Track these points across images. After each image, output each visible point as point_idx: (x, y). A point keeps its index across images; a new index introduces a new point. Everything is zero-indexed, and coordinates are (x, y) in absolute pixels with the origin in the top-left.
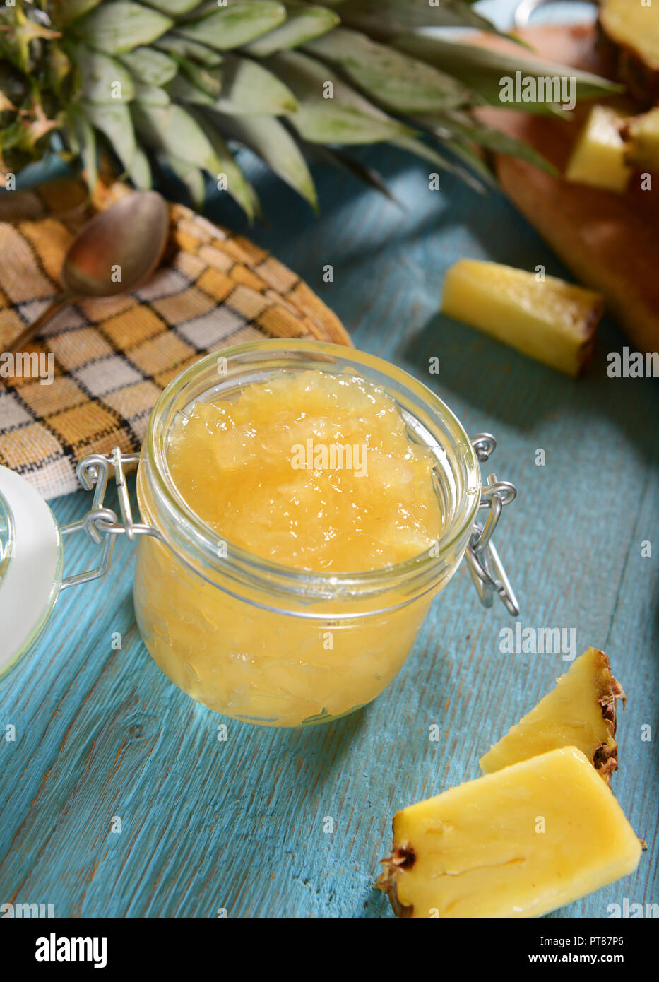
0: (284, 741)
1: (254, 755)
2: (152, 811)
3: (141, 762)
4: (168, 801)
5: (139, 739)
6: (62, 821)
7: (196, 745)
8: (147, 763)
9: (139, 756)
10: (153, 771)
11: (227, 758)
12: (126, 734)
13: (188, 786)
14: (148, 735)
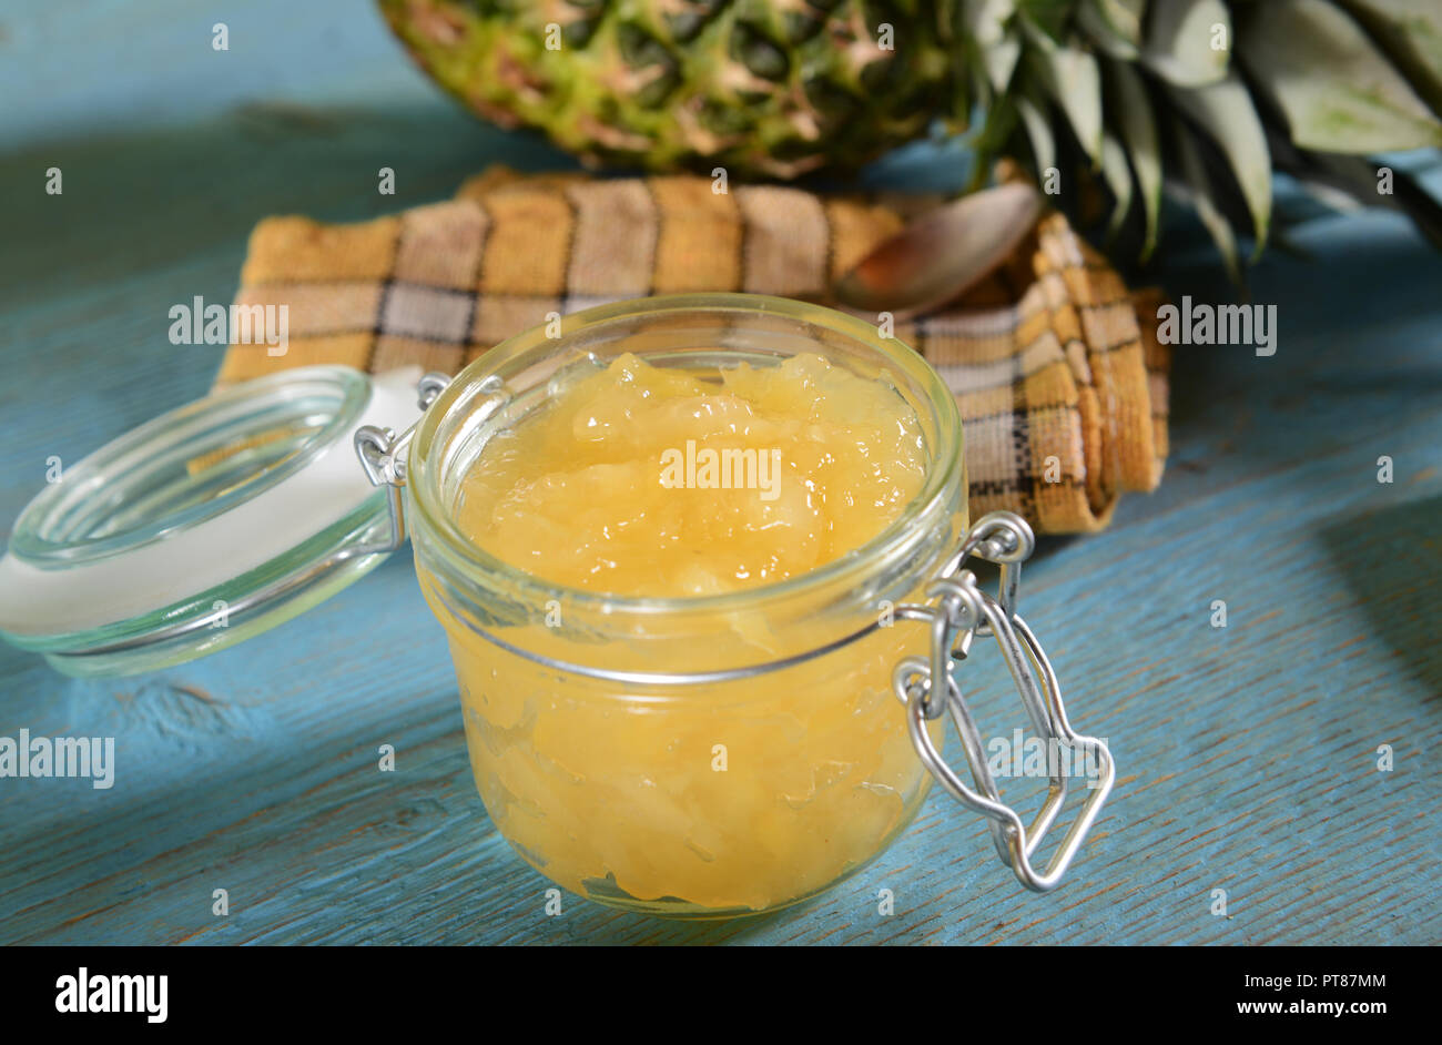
0: (576, 919)
1: (519, 916)
2: (327, 910)
3: (374, 852)
4: (358, 909)
5: (399, 826)
6: (218, 867)
7: (458, 868)
8: (382, 856)
9: (379, 844)
10: (378, 868)
11: (481, 902)
12: (392, 813)
13: (399, 905)
14: (415, 828)
